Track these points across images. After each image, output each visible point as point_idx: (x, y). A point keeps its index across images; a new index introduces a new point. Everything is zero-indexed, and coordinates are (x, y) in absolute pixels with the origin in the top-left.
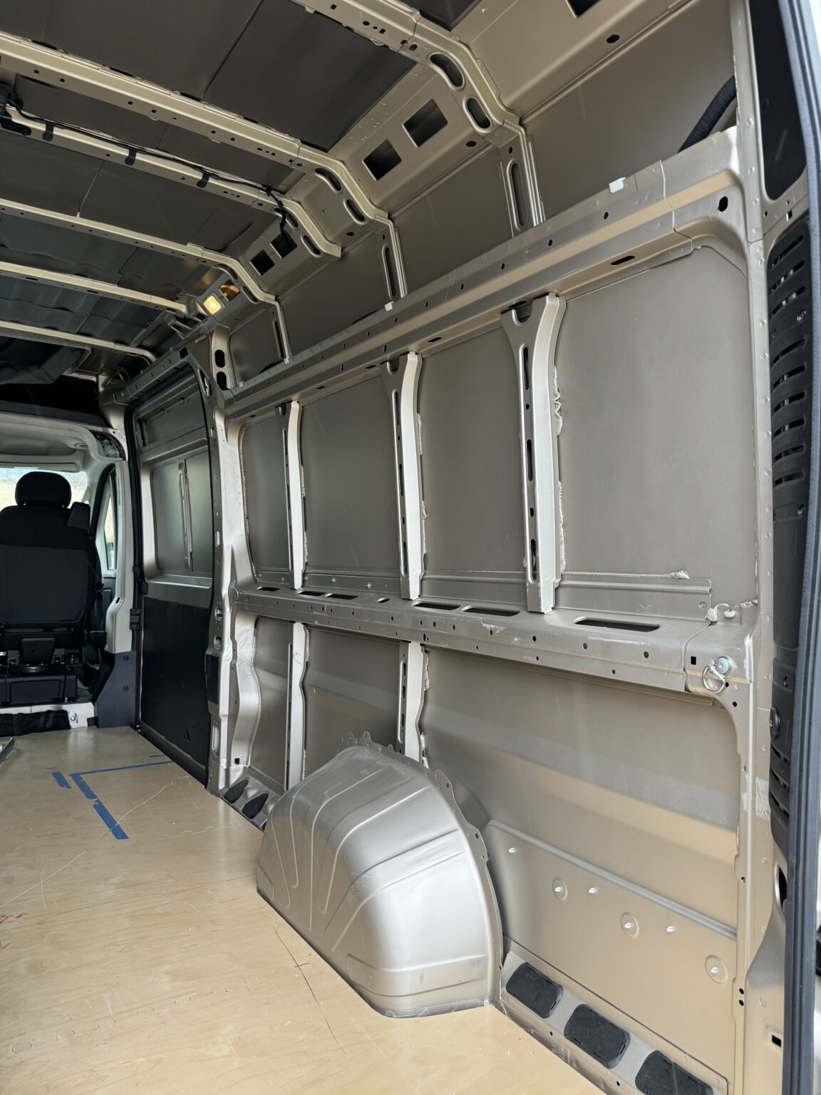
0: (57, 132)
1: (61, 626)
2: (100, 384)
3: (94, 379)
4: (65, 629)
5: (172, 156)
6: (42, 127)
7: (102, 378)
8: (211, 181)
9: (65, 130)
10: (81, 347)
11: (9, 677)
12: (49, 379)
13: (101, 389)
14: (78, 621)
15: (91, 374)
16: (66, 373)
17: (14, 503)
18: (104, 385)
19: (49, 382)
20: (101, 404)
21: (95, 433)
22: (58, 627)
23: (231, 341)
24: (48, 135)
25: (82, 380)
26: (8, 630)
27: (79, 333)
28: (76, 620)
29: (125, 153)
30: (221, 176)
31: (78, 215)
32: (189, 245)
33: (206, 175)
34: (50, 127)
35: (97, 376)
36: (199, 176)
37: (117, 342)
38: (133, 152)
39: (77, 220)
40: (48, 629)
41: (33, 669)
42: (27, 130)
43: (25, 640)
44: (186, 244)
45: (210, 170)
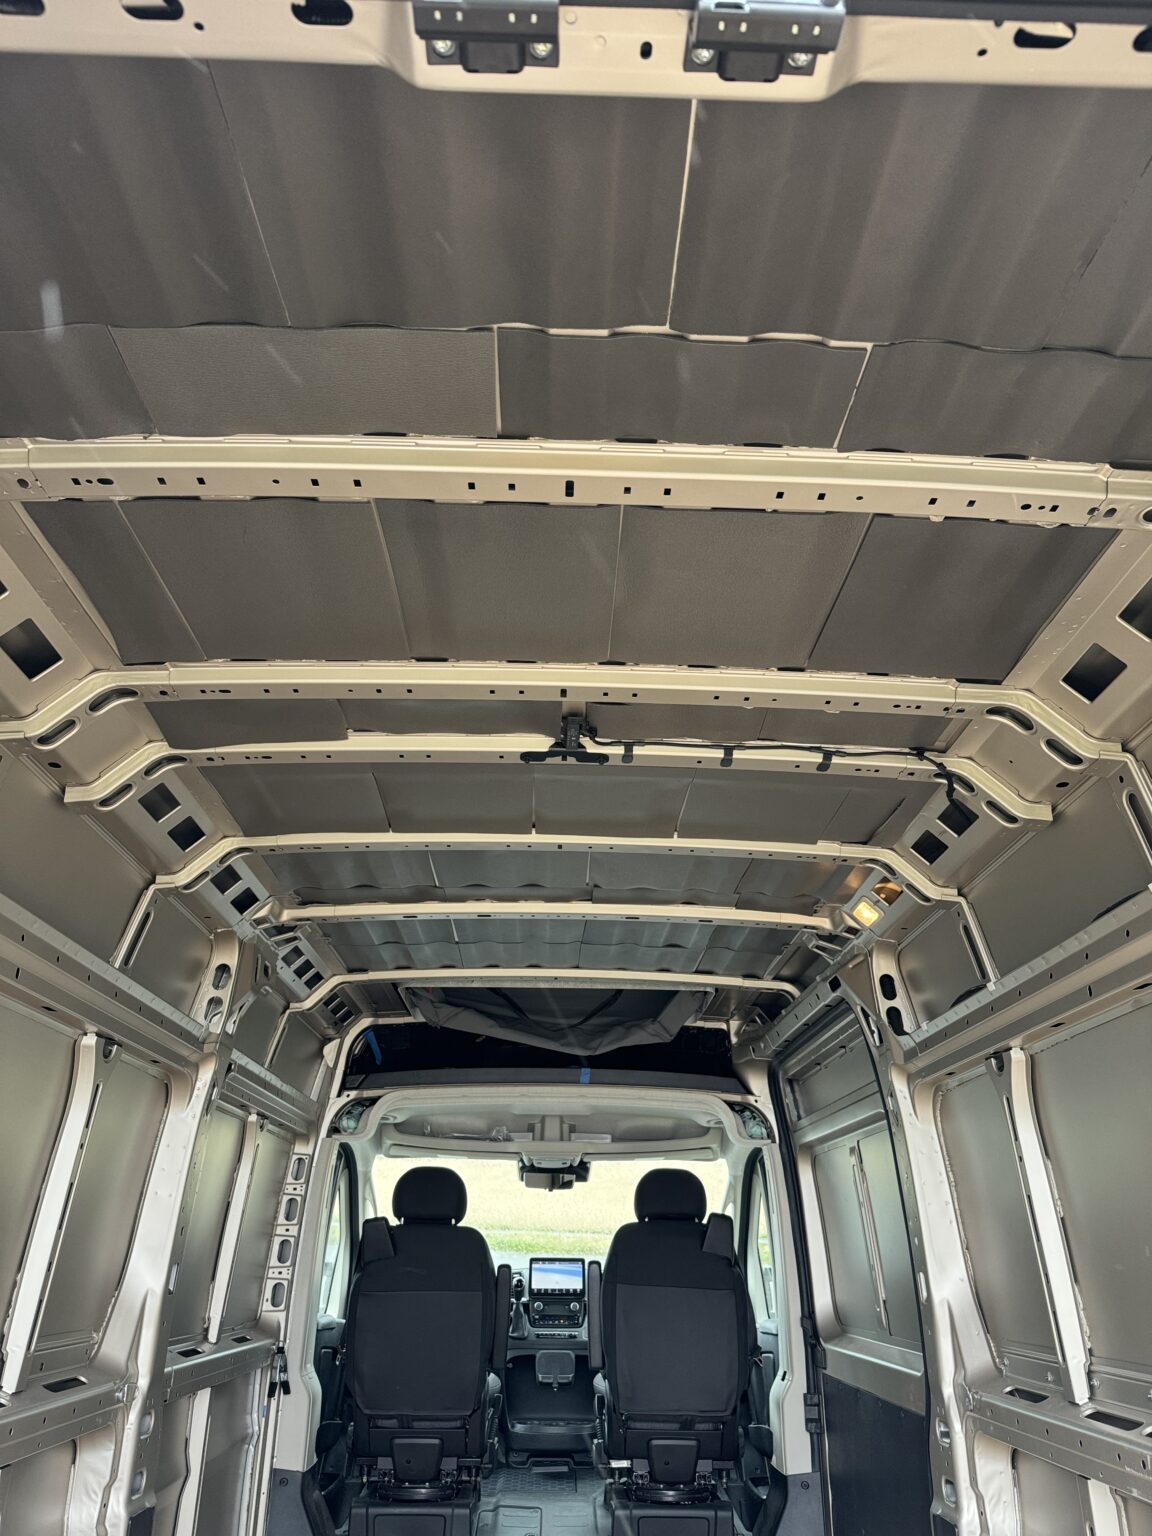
0: (637, 750)
1: (705, 1420)
2: (732, 1032)
3: (724, 1026)
4: (710, 1426)
5: (779, 744)
6: (620, 750)
7: (734, 1024)
8: (835, 760)
9: (647, 747)
10: (702, 989)
11: (635, 1507)
12: (667, 1035)
13: (734, 1040)
14: (728, 1412)
15: (719, 1020)
16: (688, 1023)
17: (634, 1219)
18: (737, 1034)
19: (668, 1039)
20: (736, 1061)
21: (731, 1105)
22: (700, 1423)
23: (901, 959)
24: (628, 756)
25: (709, 1030)
26: (632, 1425)
27: (697, 972)
28: (726, 1410)
29: (720, 754)
30: (848, 751)
31: (675, 836)
32: (820, 843)
33: (828, 755)
34: (629, 747)
35: (727, 1022)
36: (818, 758)
37: (746, 976)
38: (729, 751)
39: (676, 842)
40: (687, 1425)
41: (670, 1495)
42: (604, 758)
43: (655, 1442)
44: (815, 843)
45: (831, 747)
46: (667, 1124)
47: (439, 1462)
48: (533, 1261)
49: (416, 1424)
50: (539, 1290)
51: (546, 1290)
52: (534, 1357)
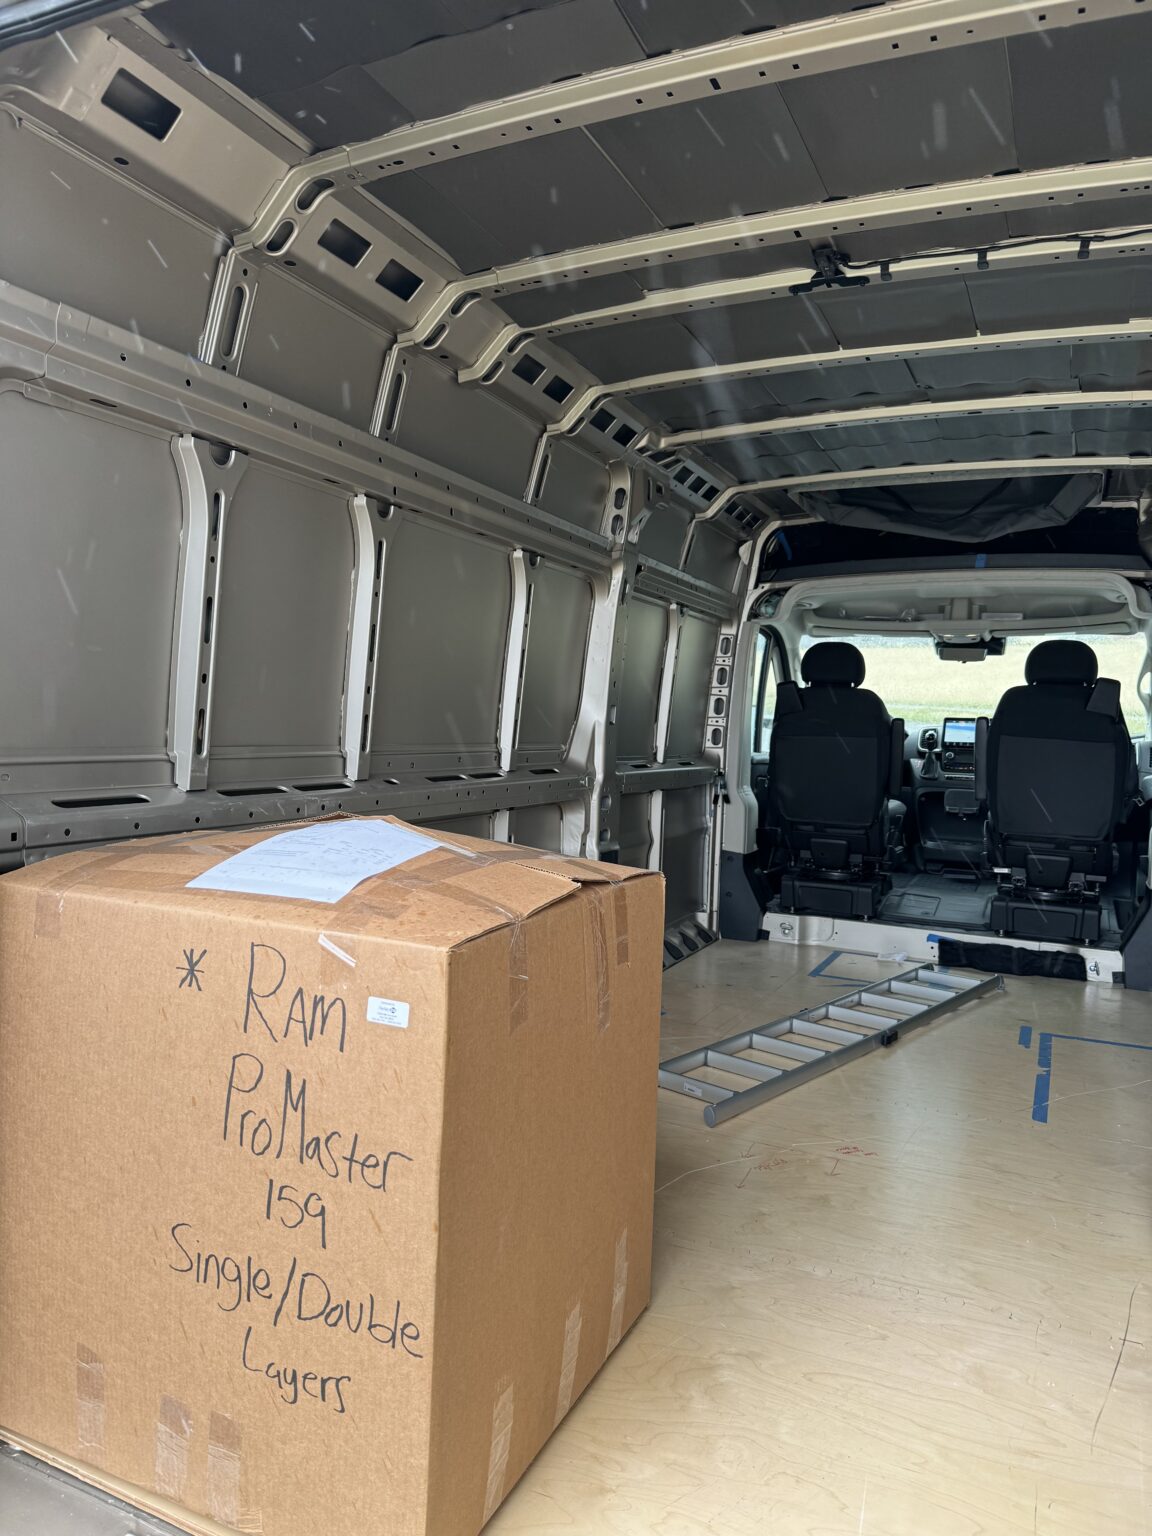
0: (893, 268)
1: (1078, 843)
2: (1141, 511)
3: (1134, 505)
4: (1085, 848)
5: (1034, 238)
6: (877, 270)
7: (1145, 502)
8: (1093, 246)
9: (902, 263)
10: (1088, 472)
11: (1011, 901)
12: (1061, 519)
13: (1143, 518)
14: (1101, 838)
15: (1129, 500)
16: (1092, 504)
17: (1023, 682)
18: (1147, 512)
19: (1062, 522)
20: (1141, 539)
21: (1134, 581)
22: (1073, 845)
24: (885, 273)
26: (1011, 842)
27: (1078, 455)
28: (1097, 837)
29: (974, 258)
30: (1106, 235)
31: (979, 334)
32: (1133, 322)
33: (1085, 242)
34: (885, 266)
35: (1138, 501)
36: (1075, 246)
37: (1133, 455)
38: (982, 254)
39: (980, 340)
40: (1061, 846)
41: (1045, 895)
42: (864, 280)
43: (1032, 856)
44: (1128, 322)
45: (1090, 233)
46: (1079, 601)
47: (848, 857)
48: (947, 720)
49: (829, 830)
50: (951, 744)
51: (958, 744)
52: (943, 793)
